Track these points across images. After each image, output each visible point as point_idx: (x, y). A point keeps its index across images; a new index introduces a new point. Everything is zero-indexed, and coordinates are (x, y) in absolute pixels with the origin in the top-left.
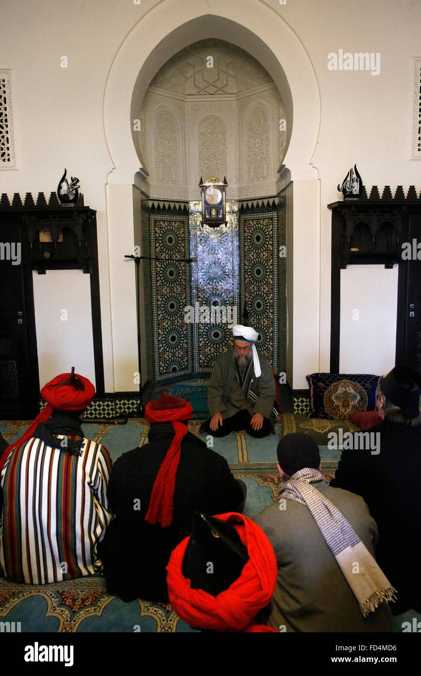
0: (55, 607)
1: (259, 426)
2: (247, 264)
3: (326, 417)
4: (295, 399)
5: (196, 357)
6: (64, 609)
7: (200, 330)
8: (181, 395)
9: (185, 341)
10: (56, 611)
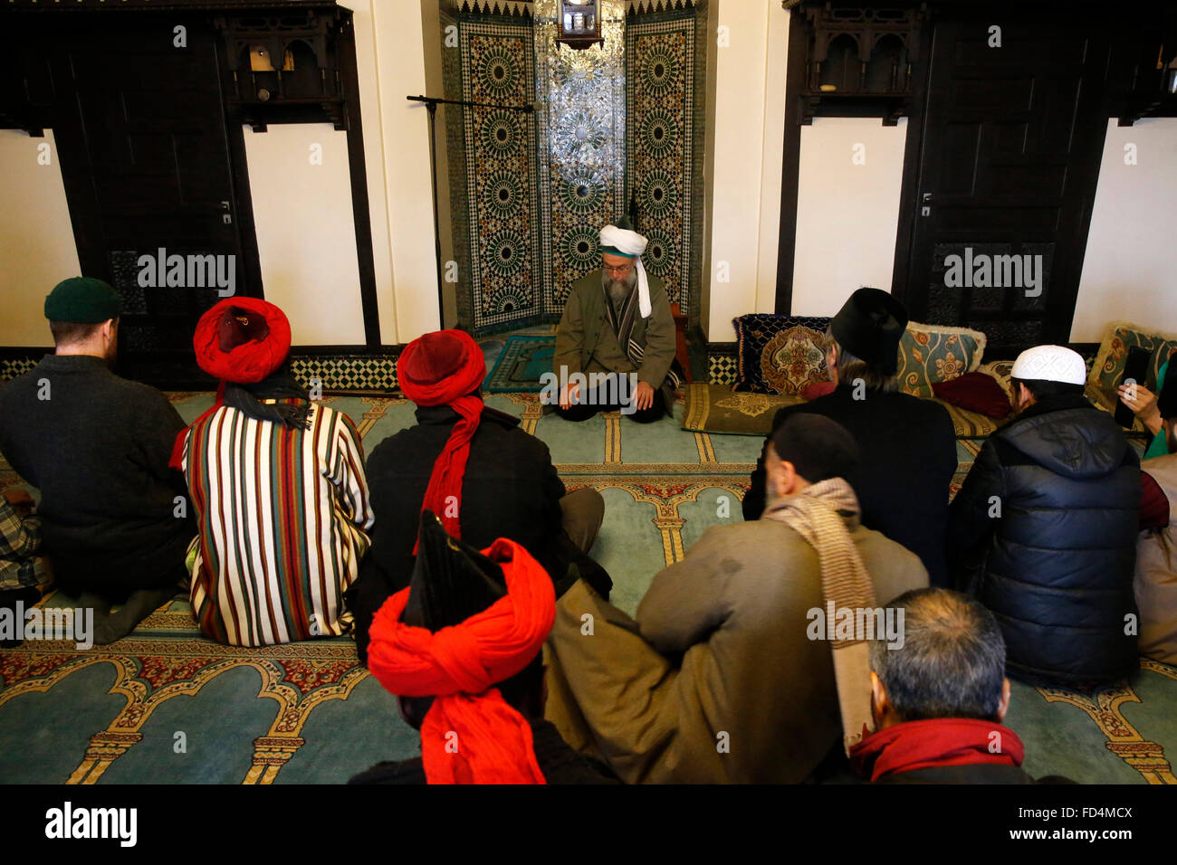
0: (273, 684)
1: (646, 403)
2: (640, 119)
3: (763, 389)
4: (713, 360)
5: (547, 286)
6: (288, 688)
7: (554, 239)
8: (519, 351)
9: (528, 258)
10: (274, 691)
